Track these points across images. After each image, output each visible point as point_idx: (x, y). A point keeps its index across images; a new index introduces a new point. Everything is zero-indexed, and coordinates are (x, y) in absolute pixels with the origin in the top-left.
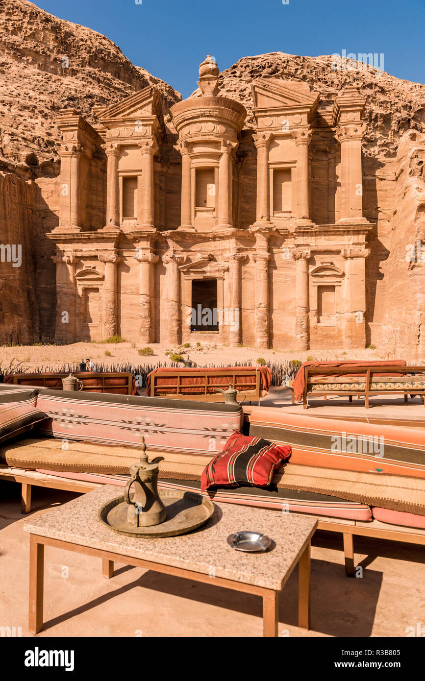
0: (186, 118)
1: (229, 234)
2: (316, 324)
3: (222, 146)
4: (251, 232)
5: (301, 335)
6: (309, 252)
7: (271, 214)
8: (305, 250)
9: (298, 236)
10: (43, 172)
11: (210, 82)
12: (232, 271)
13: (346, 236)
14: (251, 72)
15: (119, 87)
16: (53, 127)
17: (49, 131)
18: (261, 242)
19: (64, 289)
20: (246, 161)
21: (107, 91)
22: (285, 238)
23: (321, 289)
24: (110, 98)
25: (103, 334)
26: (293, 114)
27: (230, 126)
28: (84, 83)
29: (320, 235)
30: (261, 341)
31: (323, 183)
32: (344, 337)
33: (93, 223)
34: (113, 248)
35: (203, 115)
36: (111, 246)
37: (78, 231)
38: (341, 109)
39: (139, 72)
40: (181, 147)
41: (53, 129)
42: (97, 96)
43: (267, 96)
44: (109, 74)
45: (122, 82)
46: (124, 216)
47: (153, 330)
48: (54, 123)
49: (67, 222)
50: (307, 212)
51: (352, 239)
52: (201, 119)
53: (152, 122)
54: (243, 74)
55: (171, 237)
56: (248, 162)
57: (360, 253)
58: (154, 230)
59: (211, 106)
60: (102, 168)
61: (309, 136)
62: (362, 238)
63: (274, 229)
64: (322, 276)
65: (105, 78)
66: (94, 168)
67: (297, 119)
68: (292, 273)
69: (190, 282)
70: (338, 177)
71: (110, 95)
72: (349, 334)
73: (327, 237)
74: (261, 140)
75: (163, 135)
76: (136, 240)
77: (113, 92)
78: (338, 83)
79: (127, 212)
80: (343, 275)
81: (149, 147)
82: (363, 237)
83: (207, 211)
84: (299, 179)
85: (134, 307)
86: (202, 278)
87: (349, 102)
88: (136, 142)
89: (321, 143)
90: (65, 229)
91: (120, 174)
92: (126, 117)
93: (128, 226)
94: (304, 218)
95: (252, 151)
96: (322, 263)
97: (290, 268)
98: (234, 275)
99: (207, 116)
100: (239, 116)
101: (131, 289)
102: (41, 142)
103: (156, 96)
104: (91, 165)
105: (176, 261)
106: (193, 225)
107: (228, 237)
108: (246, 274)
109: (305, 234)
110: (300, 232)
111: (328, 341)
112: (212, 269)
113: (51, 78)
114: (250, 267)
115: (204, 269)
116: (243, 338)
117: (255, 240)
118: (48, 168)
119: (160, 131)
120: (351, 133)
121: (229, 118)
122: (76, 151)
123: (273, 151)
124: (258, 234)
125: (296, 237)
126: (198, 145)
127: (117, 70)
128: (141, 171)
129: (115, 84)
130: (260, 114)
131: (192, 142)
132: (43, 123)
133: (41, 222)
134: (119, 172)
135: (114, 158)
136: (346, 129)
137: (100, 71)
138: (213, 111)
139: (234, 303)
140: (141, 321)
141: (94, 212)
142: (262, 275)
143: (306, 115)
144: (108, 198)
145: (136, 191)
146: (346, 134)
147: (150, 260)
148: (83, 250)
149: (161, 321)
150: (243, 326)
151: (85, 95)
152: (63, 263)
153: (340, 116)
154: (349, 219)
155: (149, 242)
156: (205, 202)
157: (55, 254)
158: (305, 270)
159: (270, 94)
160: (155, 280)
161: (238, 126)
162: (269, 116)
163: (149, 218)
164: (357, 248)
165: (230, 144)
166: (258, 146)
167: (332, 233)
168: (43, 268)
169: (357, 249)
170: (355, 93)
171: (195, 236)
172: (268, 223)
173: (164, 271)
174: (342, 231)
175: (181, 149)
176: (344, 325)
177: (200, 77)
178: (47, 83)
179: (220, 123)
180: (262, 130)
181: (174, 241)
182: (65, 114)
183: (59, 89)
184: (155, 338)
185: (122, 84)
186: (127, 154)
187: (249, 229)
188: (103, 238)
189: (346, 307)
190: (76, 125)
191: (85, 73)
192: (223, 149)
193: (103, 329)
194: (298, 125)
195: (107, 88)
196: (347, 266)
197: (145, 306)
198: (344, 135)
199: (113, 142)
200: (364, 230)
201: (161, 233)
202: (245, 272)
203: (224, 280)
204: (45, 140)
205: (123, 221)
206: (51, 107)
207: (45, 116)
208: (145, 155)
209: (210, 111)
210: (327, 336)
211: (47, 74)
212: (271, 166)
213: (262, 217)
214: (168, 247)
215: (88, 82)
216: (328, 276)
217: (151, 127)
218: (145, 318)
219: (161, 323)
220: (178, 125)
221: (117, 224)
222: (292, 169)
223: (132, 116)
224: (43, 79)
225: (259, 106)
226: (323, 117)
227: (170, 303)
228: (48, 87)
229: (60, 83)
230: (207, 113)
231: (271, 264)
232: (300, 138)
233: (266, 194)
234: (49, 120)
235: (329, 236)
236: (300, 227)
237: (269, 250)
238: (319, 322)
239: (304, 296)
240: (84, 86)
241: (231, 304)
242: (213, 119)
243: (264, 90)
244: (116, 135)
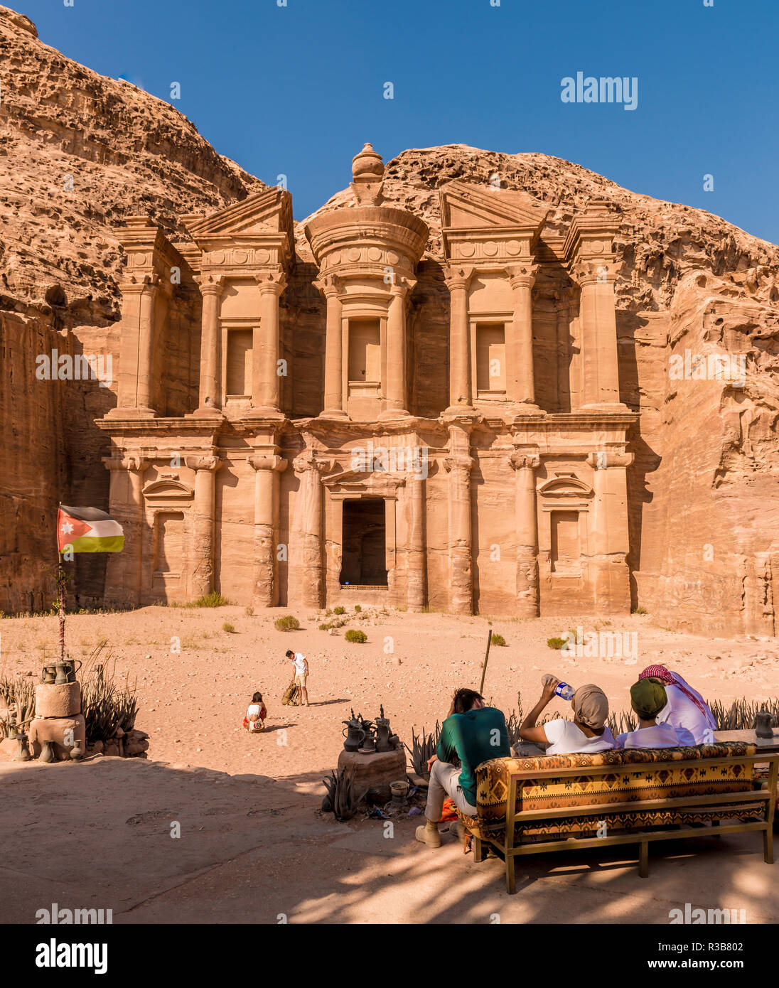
0: (336, 239)
1: (406, 426)
2: (549, 574)
3: (393, 286)
4: (442, 423)
5: (527, 592)
6: (537, 456)
7: (474, 395)
8: (531, 453)
9: (519, 430)
10: (74, 317)
11: (371, 184)
12: (411, 485)
13: (595, 433)
14: (421, 173)
15: (195, 185)
16: (90, 244)
17: (82, 251)
18: (458, 441)
19: (122, 514)
20: (425, 309)
21: (176, 191)
22: (495, 434)
23: (556, 516)
24: (180, 202)
25: (190, 591)
26: (507, 240)
27: (405, 255)
28: (138, 176)
29: (555, 430)
30: (460, 602)
31: (549, 348)
32: (595, 596)
33: (172, 404)
34: (210, 446)
35: (362, 236)
36: (207, 442)
37: (151, 417)
38: (582, 235)
39: (225, 164)
40: (326, 284)
41: (88, 248)
42: (160, 197)
43: (466, 211)
44: (179, 165)
45: (199, 178)
46: (229, 392)
47: (277, 584)
48: (91, 237)
49: (132, 400)
50: (533, 392)
51: (604, 438)
53: (280, 244)
54: (409, 174)
55: (309, 429)
56: (428, 311)
57: (618, 460)
58: (282, 417)
59: (376, 222)
60: (189, 313)
61: (533, 274)
62: (620, 436)
63: (481, 419)
64: (558, 496)
65: (172, 171)
66: (175, 313)
67: (513, 247)
68: (508, 490)
69: (341, 503)
70: (573, 339)
71: (181, 198)
72: (603, 589)
73: (565, 434)
74: (456, 277)
75: (291, 264)
76: (250, 432)
77: (185, 193)
78: (554, 195)
79: (234, 387)
80: (592, 494)
81: (273, 282)
82: (621, 434)
83: (367, 387)
84: (519, 341)
85: (244, 545)
86: (360, 496)
87: (594, 224)
88: (254, 273)
89: (546, 285)
90: (128, 412)
91: (224, 324)
92: (236, 234)
93: (236, 410)
94: (527, 402)
95: (434, 295)
96: (557, 475)
97: (505, 482)
98: (414, 492)
99: (371, 237)
100: (419, 240)
101: (238, 515)
102: (71, 267)
103: (285, 202)
104: (170, 308)
105: (317, 469)
106: (344, 410)
107: (404, 431)
108: (433, 492)
109: (529, 427)
110: (522, 425)
111: (571, 601)
112: (376, 481)
113: (85, 166)
114: (439, 480)
115: (364, 482)
116: (429, 598)
117: (448, 436)
118: (83, 310)
119: (288, 258)
120: (599, 271)
121: (404, 242)
122: (149, 284)
123: (476, 296)
124: (454, 427)
125: (516, 433)
126: (353, 282)
127: (191, 159)
128: (259, 320)
129: (189, 180)
130: (455, 238)
131: (345, 277)
132: (72, 237)
133: (81, 399)
134: (221, 321)
135: (214, 298)
136: (591, 266)
137: (164, 159)
138: (380, 230)
139: (414, 539)
140: (256, 569)
141: (173, 385)
142: (461, 493)
143: (528, 242)
144: (202, 363)
145: (249, 353)
146: (590, 272)
147: (274, 467)
148: (160, 447)
149: (289, 569)
150: (429, 577)
151: (141, 196)
152: (123, 469)
153: (580, 245)
154: (599, 405)
155: (273, 437)
156: (364, 372)
157: (109, 455)
158: (531, 486)
159: (471, 208)
160: (280, 499)
161: (417, 254)
162: (470, 240)
163: (272, 397)
164: (614, 450)
165: (405, 283)
166: (452, 286)
167: (572, 427)
168: (84, 478)
169: (613, 453)
170: (604, 212)
171: (349, 428)
172: (469, 410)
173: (296, 485)
174: (588, 424)
175: (325, 288)
176: (594, 575)
177: (354, 177)
178: (79, 173)
179: (389, 249)
180: (459, 261)
181: (314, 435)
182: (132, 225)
183: (98, 184)
184: (280, 598)
185: (200, 181)
186: (236, 293)
187: (439, 419)
188: (194, 429)
189: (598, 546)
190: (152, 242)
191: (140, 162)
192: (394, 291)
193: (190, 582)
194: (514, 257)
195: (175, 187)
196: (598, 480)
197: (265, 544)
198: (587, 274)
199: (214, 272)
200: (623, 424)
201: (292, 421)
202: (432, 488)
203: (397, 500)
204: (78, 265)
205: (227, 401)
206: (85, 211)
207: (76, 226)
208: (266, 296)
209: (375, 230)
210: (568, 594)
211: (77, 160)
212: (472, 319)
213: (460, 400)
214: (303, 445)
215: (145, 176)
216: (567, 496)
217: (277, 251)
218: (264, 563)
219: (289, 572)
220: (321, 249)
221: (218, 405)
222: (506, 325)
223: (245, 231)
224: (71, 167)
225: (453, 225)
226: (549, 246)
227: (307, 539)
228: (80, 179)
229: (99, 175)
230: (371, 233)
231: (474, 476)
232: (519, 276)
233: (466, 363)
234: (83, 233)
235: (568, 431)
236: (523, 416)
237: (472, 453)
238: (553, 570)
239: (530, 529)
240: (138, 181)
241: (409, 540)
242: (379, 242)
243: (462, 200)
244: (219, 262)
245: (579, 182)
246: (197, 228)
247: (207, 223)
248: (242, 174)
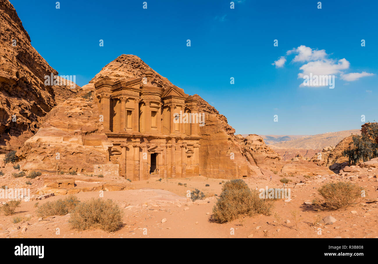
6: (186, 145)
9: (184, 140)
12: (164, 151)
13: (195, 141)
23: (188, 157)
36: (126, 140)
37: (113, 133)
38: (193, 101)
40: (147, 102)
55: (146, 137)
64: (188, 153)
67: (182, 101)
69: (151, 155)
73: (191, 141)
76: (134, 138)
80: (193, 153)
83: (155, 128)
86: (154, 153)
88: (134, 98)
91: (126, 109)
92: (131, 87)
93: (129, 131)
94: (184, 134)
96: (189, 149)
97: (179, 150)
101: (130, 158)
106: (151, 133)
112: (157, 150)
114: (168, 149)
120: (195, 109)
126: (153, 103)
128: (134, 109)
135: (125, 102)
147: (139, 146)
148: (114, 141)
154: (195, 135)
155: (140, 139)
158: (185, 151)
159: (176, 91)
162: (175, 98)
164: (197, 145)
176: (193, 169)
186: (129, 101)
189: (194, 163)
190: (111, 85)
196: (195, 150)
197: (138, 165)
198: (193, 109)
203: (160, 154)
205: (126, 129)
217: (139, 93)
225: (173, 94)
227: (145, 164)
232: (183, 107)
239: (185, 160)
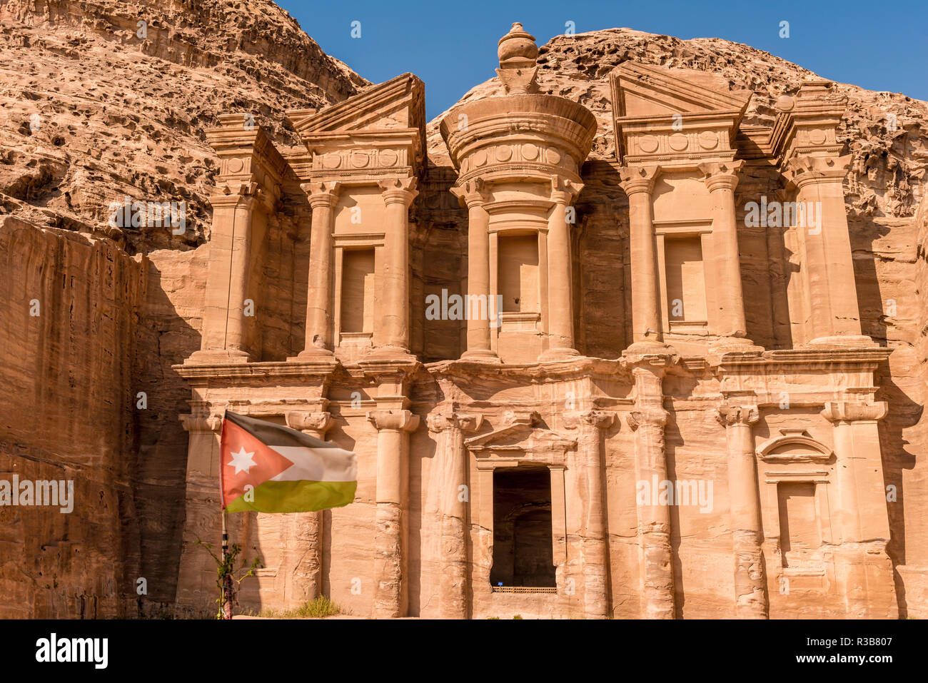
0: (480, 135)
1: (577, 369)
2: (780, 570)
3: (554, 191)
4: (624, 365)
5: (751, 596)
6: (755, 407)
7: (665, 328)
8: (746, 403)
9: (729, 373)
10: (148, 243)
11: (522, 70)
12: (584, 448)
13: (831, 375)
14: (578, 61)
15: (297, 88)
16: (171, 157)
17: (162, 165)
18: (646, 388)
19: (202, 490)
20: (593, 221)
21: (275, 95)
22: (696, 378)
23: (785, 489)
24: (279, 107)
25: (289, 595)
26: (699, 130)
27: (568, 152)
28: (231, 79)
29: (776, 372)
30: (659, 610)
31: (759, 267)
32: (846, 601)
33: (269, 345)
34: (319, 399)
35: (514, 130)
36: (314, 393)
37: (243, 361)
38: (796, 123)
39: (333, 63)
40: (468, 190)
41: (169, 161)
42: (255, 102)
43: (646, 97)
44: (278, 65)
45: (302, 80)
46: (343, 329)
47: (406, 585)
48: (172, 149)
49: (220, 340)
50: (743, 324)
51: (845, 382)
52: (510, 137)
53: (410, 142)
54: (562, 63)
55: (447, 375)
56: (596, 223)
57: (866, 411)
58: (413, 360)
59: (532, 113)
60: (292, 231)
61: (736, 172)
62: (866, 379)
63: (676, 359)
64: (786, 462)
65: (270, 72)
66: (276, 231)
67: (708, 139)
68: (717, 454)
69: (491, 474)
70: (790, 253)
71: (280, 103)
72: (857, 592)
73: (791, 377)
74: (636, 178)
75: (422, 168)
76: (371, 380)
77: (285, 97)
79: (350, 322)
80: (832, 459)
81: (401, 189)
82: (868, 377)
83: (523, 320)
84: (721, 256)
85: (362, 531)
86: (516, 464)
87: (812, 109)
88: (377, 179)
89: (750, 188)
90: (215, 356)
91: (338, 243)
92: (355, 131)
93: (352, 351)
94: (736, 335)
95: (604, 203)
96: (783, 433)
97: (712, 443)
98: (590, 458)
99: (525, 131)
100: (585, 134)
102: (148, 183)
103: (416, 93)
104: (269, 226)
105: (459, 427)
106: (493, 350)
107: (574, 376)
108: (615, 457)
109: (742, 369)
110: (733, 366)
111: (812, 608)
112: (537, 444)
113: (168, 69)
114: (621, 441)
115: (521, 445)
116: (614, 604)
117: (633, 382)
119: (419, 160)
120: (822, 167)
121: (567, 137)
122: (246, 195)
123: (662, 202)
124: (641, 370)
125: (725, 377)
126: (502, 187)
127: (293, 59)
128: (382, 236)
129: (290, 82)
130: (632, 129)
131: (492, 181)
132: (150, 150)
133: (156, 341)
134: (335, 238)
135: (326, 210)
136: (812, 161)
137: (261, 59)
138: (537, 123)
139: (592, 521)
140: (378, 564)
141: (271, 322)
142: (654, 458)
143: (727, 132)
144: (310, 291)
145: (369, 279)
146: (810, 168)
147: (402, 425)
148: (254, 401)
149: (422, 564)
150: (613, 575)
151: (233, 101)
152: (206, 429)
153: (793, 136)
154: (834, 338)
155: (401, 385)
156: (517, 301)
157: (189, 412)
158: (748, 448)
159: (651, 93)
160: (410, 469)
161: (582, 153)
162: (652, 132)
163: (400, 334)
164: (857, 400)
165: (569, 187)
166: (630, 190)
167: (801, 368)
168: (155, 442)
169: (858, 403)
170: (823, 94)
171: (500, 373)
172: (660, 347)
173: (431, 448)
174: (822, 363)
175: (467, 195)
176: (844, 572)
177: (500, 62)
178: (161, 77)
179: (549, 145)
180: (639, 158)
181: (454, 383)
182: (228, 124)
183: (183, 88)
184: (409, 604)
185: (303, 84)
186: (354, 203)
187: (621, 359)
188: (298, 376)
189: (845, 531)
191: (233, 63)
192: (555, 196)
193: (289, 582)
194: (710, 152)
195: (273, 90)
196: (840, 439)
197: (390, 530)
198: (807, 171)
199: (327, 179)
200: (870, 363)
201: (426, 365)
202: (613, 452)
203: (566, 469)
204: (156, 180)
205: (340, 340)
206: (166, 120)
207: (156, 136)
208: (392, 206)
209: (530, 122)
210: (808, 598)
211: (160, 62)
212: (658, 230)
213: (647, 334)
214: (440, 396)
215: (238, 78)
216: (798, 461)
217: (406, 151)
218: (389, 556)
219: (422, 569)
220: (461, 148)
221: (329, 346)
222: (704, 237)
223: (367, 128)
224: (152, 70)
225: (629, 114)
226: (751, 139)
227: (446, 523)
228: (162, 84)
229: (184, 78)
230: (525, 126)
231: (670, 435)
232: (717, 175)
233: (653, 286)
234: (163, 144)
235: (795, 373)
236: (733, 354)
237: (666, 404)
238: (785, 565)
239: (751, 507)
240: (230, 85)
241: (584, 524)
242: (535, 137)
243: (639, 84)
244: (333, 166)
245: (771, 70)
246: (307, 125)
247: (320, 119)
248: (352, 75)
